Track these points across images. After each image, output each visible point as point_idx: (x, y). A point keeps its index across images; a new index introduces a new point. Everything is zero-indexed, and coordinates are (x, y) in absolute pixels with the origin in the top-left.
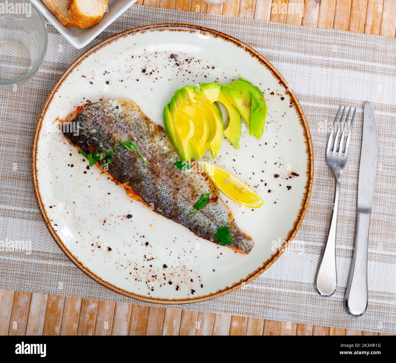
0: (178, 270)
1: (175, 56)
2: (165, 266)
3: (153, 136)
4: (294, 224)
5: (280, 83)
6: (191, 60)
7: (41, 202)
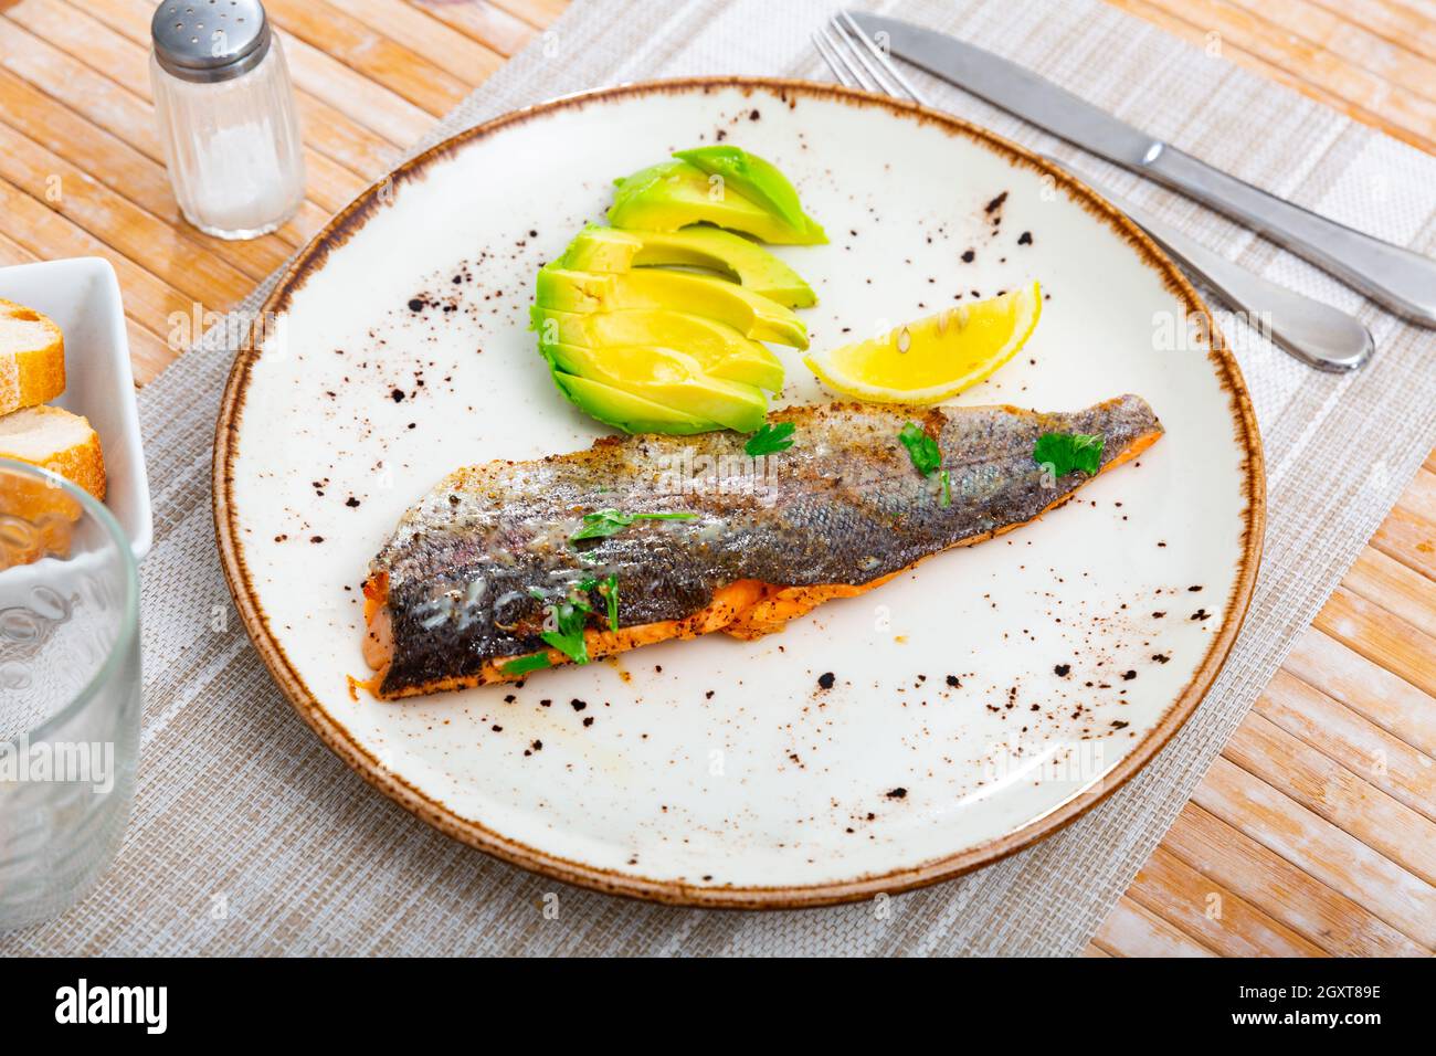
0: (1097, 640)
1: (422, 299)
2: (1062, 671)
3: (616, 467)
4: (1148, 263)
5: (707, 92)
6: (465, 269)
7: (596, 870)
